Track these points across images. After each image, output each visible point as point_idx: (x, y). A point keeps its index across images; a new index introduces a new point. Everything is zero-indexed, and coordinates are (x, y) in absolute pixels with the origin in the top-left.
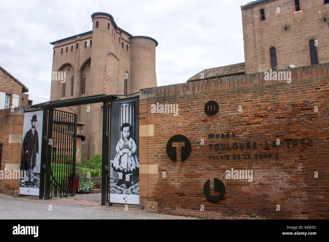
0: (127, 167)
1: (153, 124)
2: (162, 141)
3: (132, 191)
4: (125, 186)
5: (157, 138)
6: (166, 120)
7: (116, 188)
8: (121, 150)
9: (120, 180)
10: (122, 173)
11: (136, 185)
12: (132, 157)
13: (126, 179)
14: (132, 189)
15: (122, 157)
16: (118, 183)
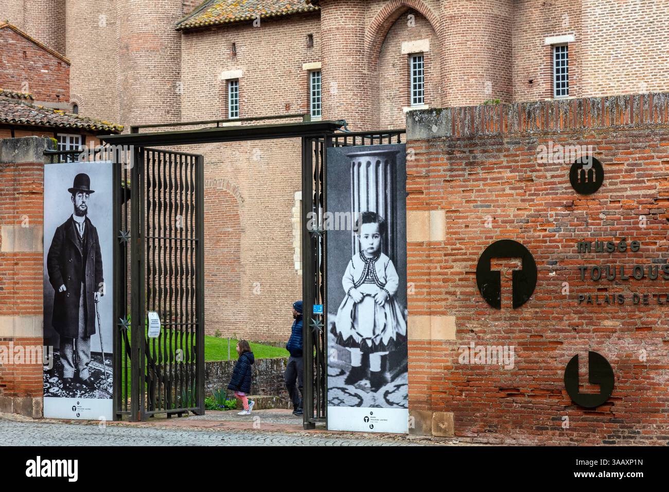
0: (374, 333)
1: (442, 208)
2: (465, 254)
3: (388, 398)
4: (369, 385)
5: (454, 247)
6: (475, 201)
7: (343, 390)
8: (356, 287)
9: (353, 368)
10: (359, 349)
11: (398, 381)
12: (387, 307)
13: (369, 367)
14: (387, 393)
15: (360, 307)
16: (348, 377)
